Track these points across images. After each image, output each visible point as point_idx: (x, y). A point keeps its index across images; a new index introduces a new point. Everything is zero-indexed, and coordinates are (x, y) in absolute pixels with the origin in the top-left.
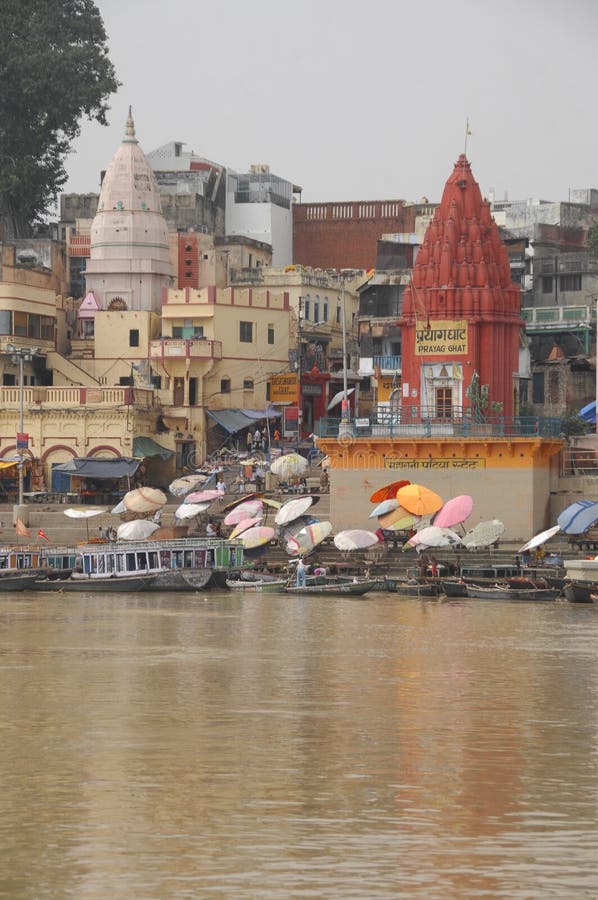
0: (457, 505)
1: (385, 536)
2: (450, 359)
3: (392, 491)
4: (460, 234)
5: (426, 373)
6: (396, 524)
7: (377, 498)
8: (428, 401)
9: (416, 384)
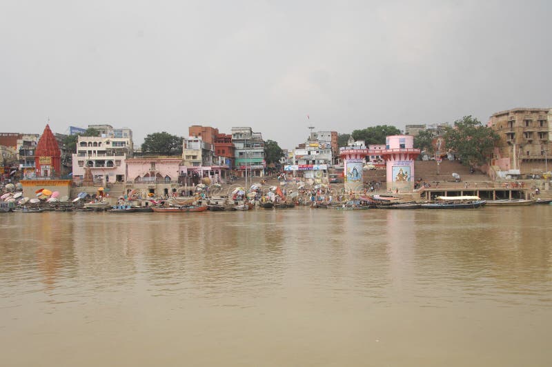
0: (56, 193)
1: (41, 200)
2: (47, 164)
3: (41, 191)
4: (48, 140)
5: (42, 167)
6: (43, 198)
7: (37, 192)
8: (42, 173)
9: (39, 169)
